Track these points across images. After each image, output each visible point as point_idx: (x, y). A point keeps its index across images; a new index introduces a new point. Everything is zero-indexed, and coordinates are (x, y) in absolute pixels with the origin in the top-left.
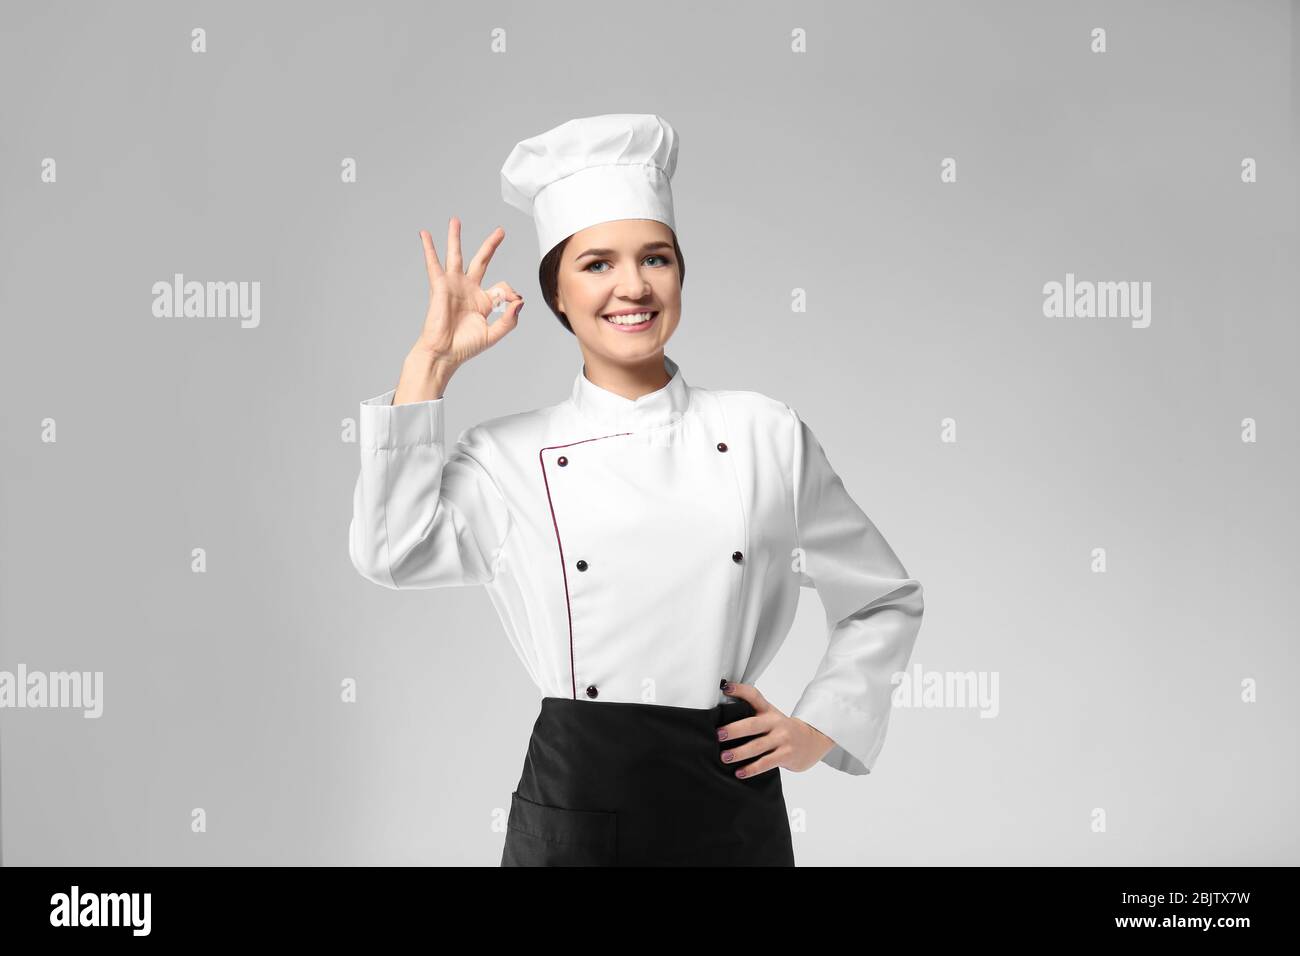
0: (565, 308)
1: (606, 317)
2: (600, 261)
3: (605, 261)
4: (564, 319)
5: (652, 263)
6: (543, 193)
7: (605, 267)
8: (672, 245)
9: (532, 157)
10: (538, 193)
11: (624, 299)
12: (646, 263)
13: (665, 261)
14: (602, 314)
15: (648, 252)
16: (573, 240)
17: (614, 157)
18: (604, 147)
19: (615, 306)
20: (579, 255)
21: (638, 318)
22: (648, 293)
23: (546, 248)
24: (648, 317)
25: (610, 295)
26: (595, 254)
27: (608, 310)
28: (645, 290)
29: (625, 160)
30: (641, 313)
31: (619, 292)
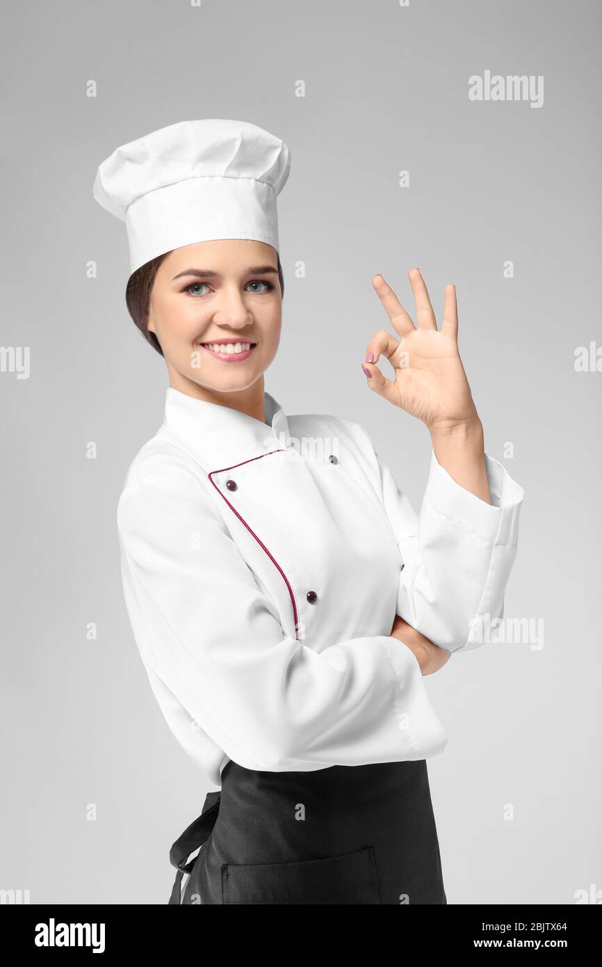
0: (155, 327)
1: (203, 345)
2: (200, 284)
3: (206, 284)
4: (154, 339)
5: (255, 288)
6: (138, 203)
7: (204, 290)
8: (277, 269)
9: (128, 164)
10: (132, 202)
11: (224, 327)
12: (249, 289)
13: (270, 287)
14: (199, 342)
15: (253, 277)
16: (171, 258)
17: (221, 167)
18: (210, 155)
19: (214, 334)
20: (177, 274)
21: (238, 349)
22: (251, 323)
23: (138, 262)
24: (248, 347)
25: (209, 323)
26: (195, 275)
27: (208, 338)
28: (248, 319)
29: (233, 173)
30: (242, 343)
31: (219, 319)
